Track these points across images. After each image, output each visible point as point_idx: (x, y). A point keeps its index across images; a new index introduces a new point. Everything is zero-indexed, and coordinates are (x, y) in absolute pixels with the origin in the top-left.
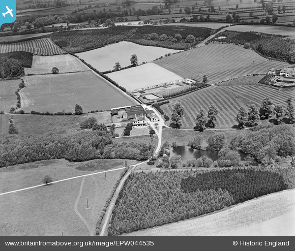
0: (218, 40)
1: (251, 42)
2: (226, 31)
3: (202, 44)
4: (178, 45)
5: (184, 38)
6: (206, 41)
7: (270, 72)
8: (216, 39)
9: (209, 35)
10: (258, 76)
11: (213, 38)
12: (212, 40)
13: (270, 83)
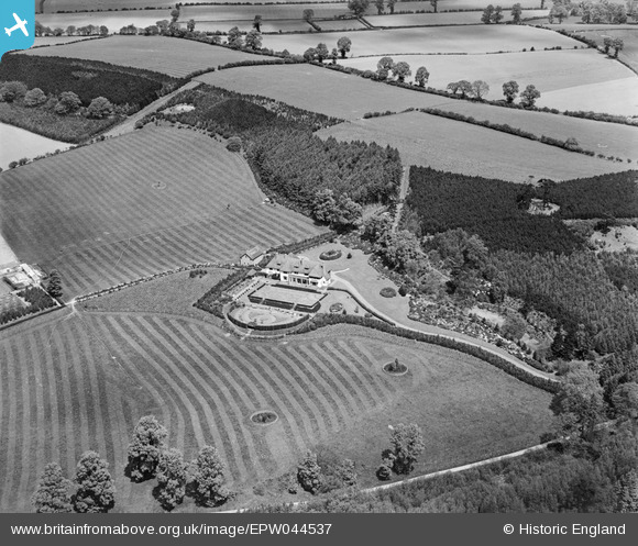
0: (168, 118)
1: (247, 133)
2: (202, 85)
3: (128, 126)
4: (66, 125)
5: (86, 104)
6: (141, 115)
7: (245, 261)
8: (166, 112)
9: (155, 98)
10: (205, 277)
11: (162, 108)
12: (158, 115)
13: (225, 310)
